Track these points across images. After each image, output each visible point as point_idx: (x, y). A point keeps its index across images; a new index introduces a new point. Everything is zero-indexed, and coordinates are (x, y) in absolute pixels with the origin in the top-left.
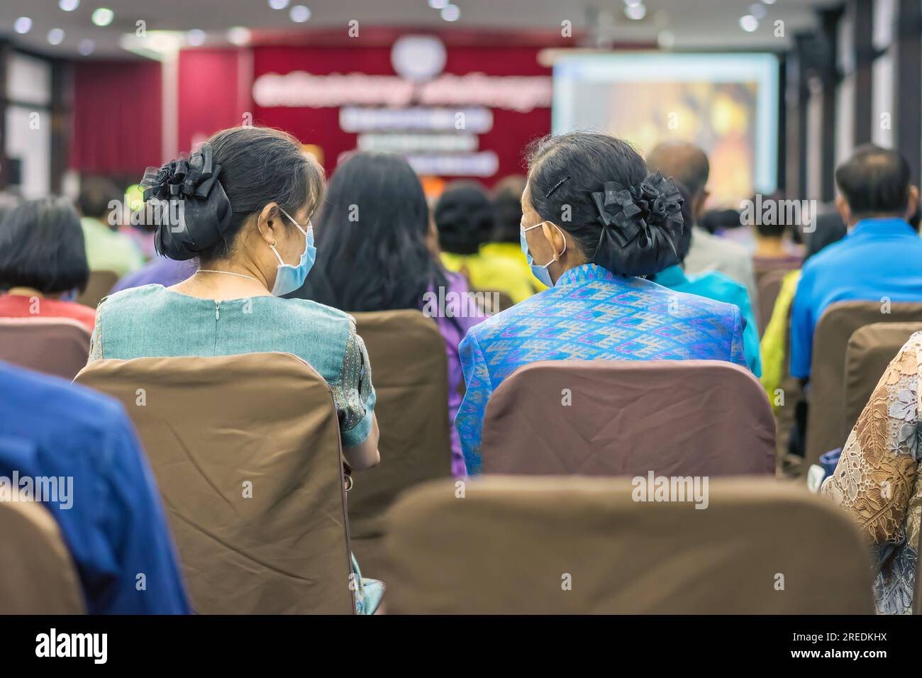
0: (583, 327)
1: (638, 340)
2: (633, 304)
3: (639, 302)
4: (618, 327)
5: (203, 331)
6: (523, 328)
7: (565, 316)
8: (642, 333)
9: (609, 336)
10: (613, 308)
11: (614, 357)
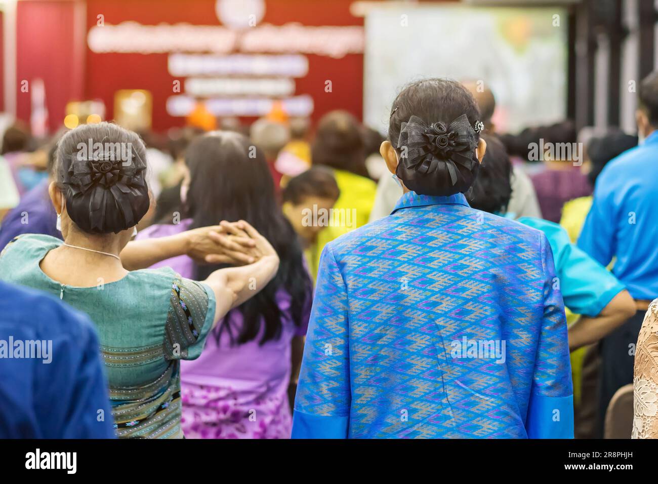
6: (371, 248)
7: (404, 240)
9: (439, 258)
10: (443, 235)
11: (442, 275)
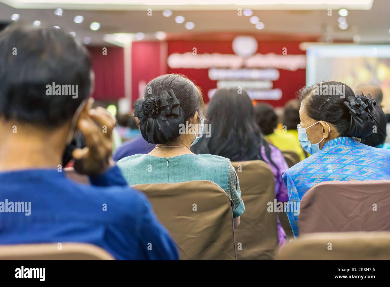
0: (338, 167)
1: (363, 169)
2: (359, 154)
3: (362, 153)
4: (354, 165)
5: (162, 172)
6: (311, 169)
7: (329, 162)
8: (365, 166)
9: (350, 169)
10: (351, 157)
11: (354, 178)
